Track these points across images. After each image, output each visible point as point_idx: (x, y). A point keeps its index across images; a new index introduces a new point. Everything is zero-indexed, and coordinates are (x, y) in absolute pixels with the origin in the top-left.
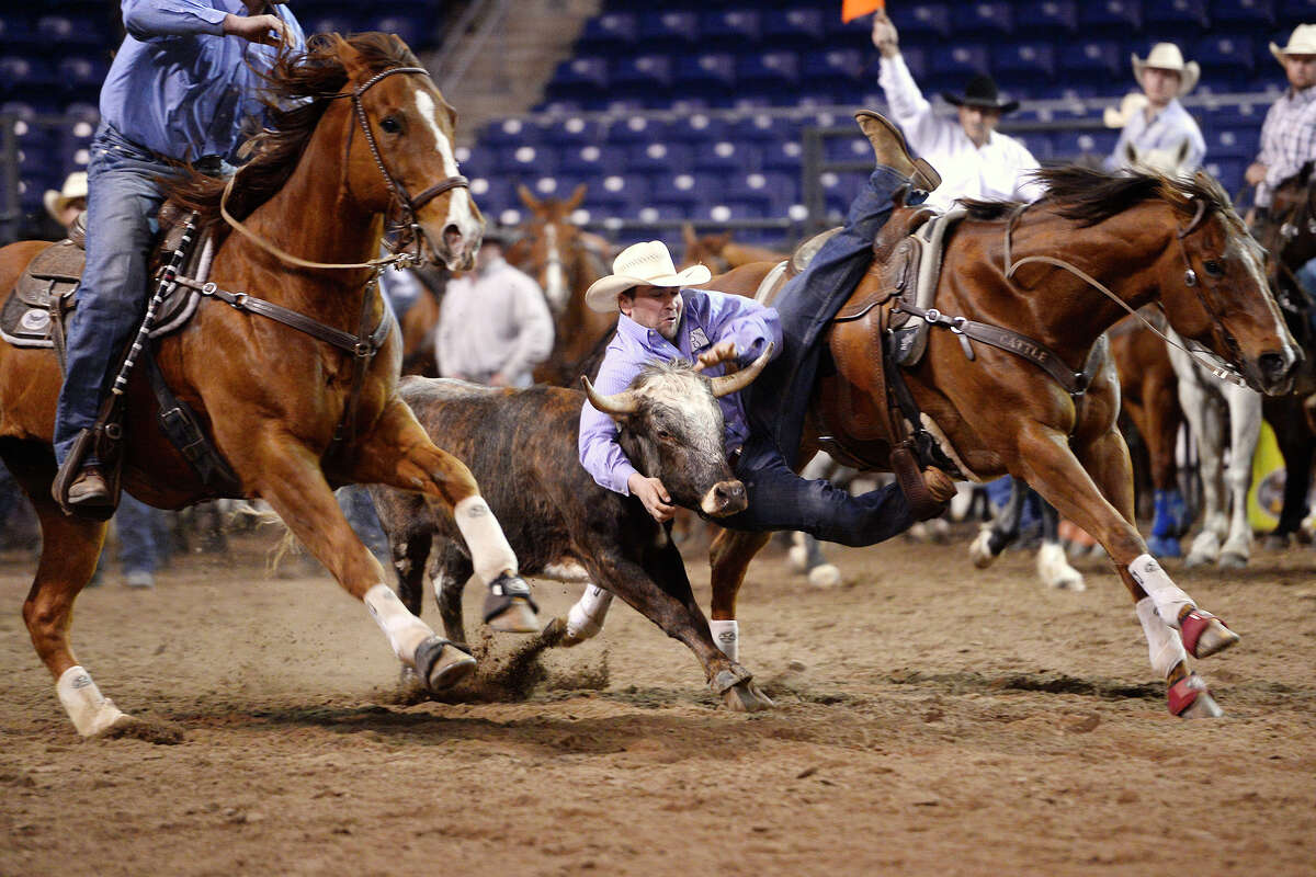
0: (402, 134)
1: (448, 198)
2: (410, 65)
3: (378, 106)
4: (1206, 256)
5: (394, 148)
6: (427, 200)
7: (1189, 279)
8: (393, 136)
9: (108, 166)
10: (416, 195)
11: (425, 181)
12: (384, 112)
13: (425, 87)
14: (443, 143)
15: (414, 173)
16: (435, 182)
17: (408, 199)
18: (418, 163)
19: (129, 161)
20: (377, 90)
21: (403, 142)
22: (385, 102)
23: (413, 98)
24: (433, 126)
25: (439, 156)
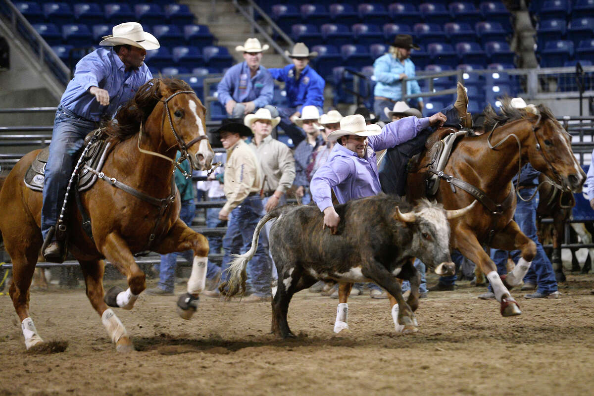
0: (182, 118)
1: (199, 143)
2: (188, 90)
3: (174, 106)
4: (545, 138)
5: (179, 122)
6: (192, 145)
7: (537, 148)
8: (179, 118)
9: (61, 120)
10: (187, 142)
11: (191, 137)
12: (176, 109)
13: (193, 99)
14: (199, 121)
15: (187, 134)
16: (195, 137)
17: (184, 145)
18: (188, 130)
19: (68, 119)
20: (173, 100)
21: (183, 120)
22: (176, 104)
23: (188, 103)
24: (195, 114)
25: (197, 126)
